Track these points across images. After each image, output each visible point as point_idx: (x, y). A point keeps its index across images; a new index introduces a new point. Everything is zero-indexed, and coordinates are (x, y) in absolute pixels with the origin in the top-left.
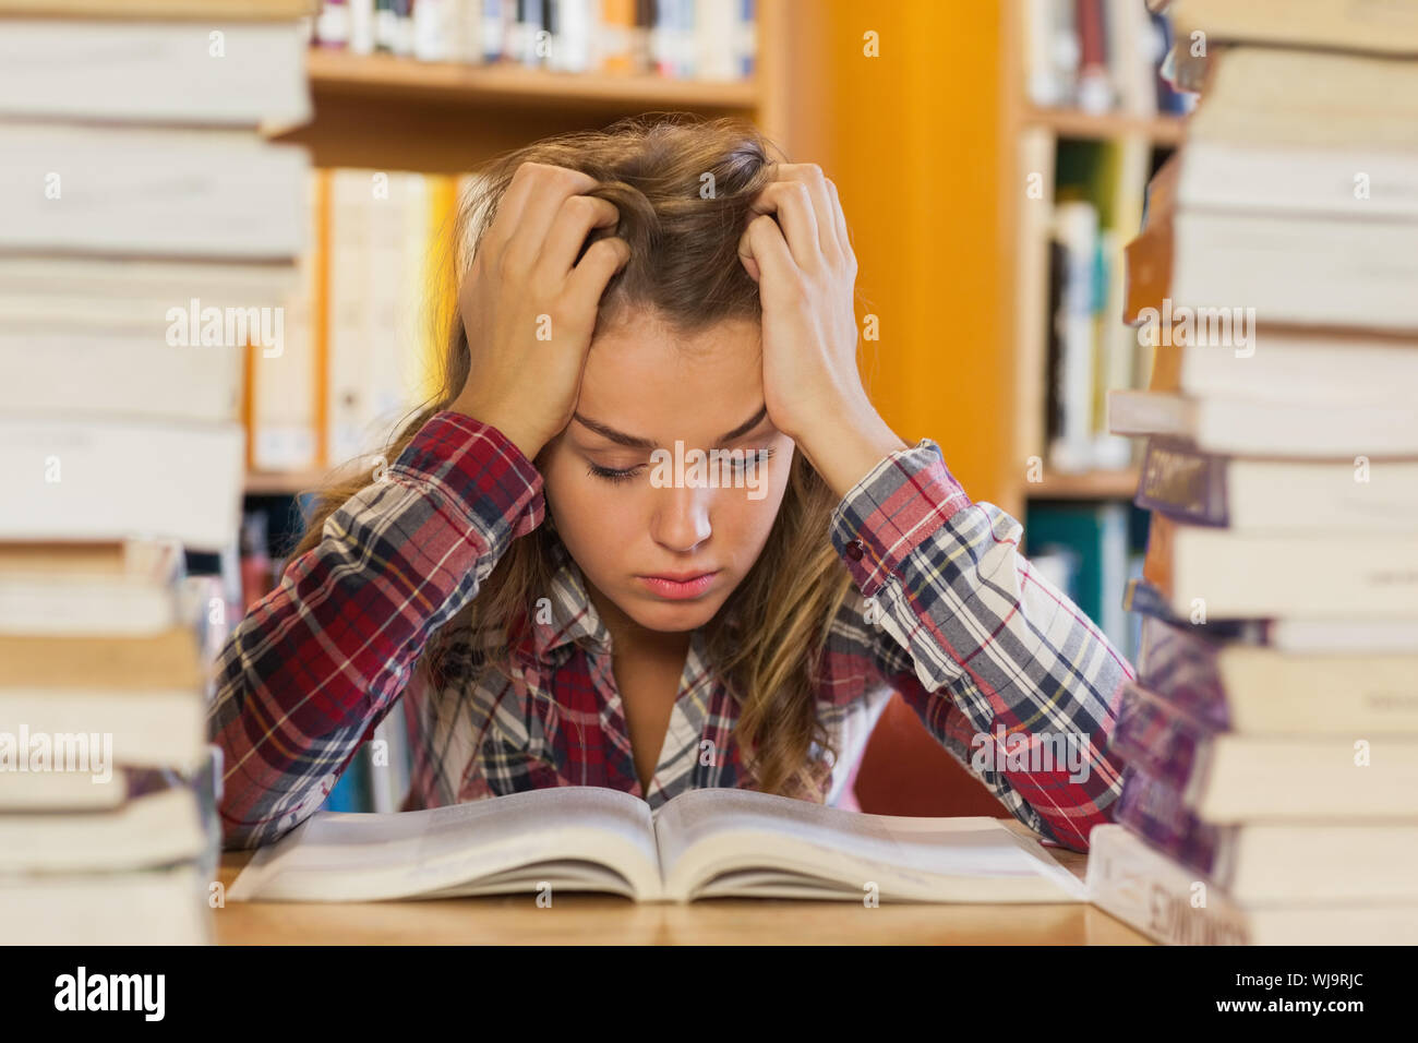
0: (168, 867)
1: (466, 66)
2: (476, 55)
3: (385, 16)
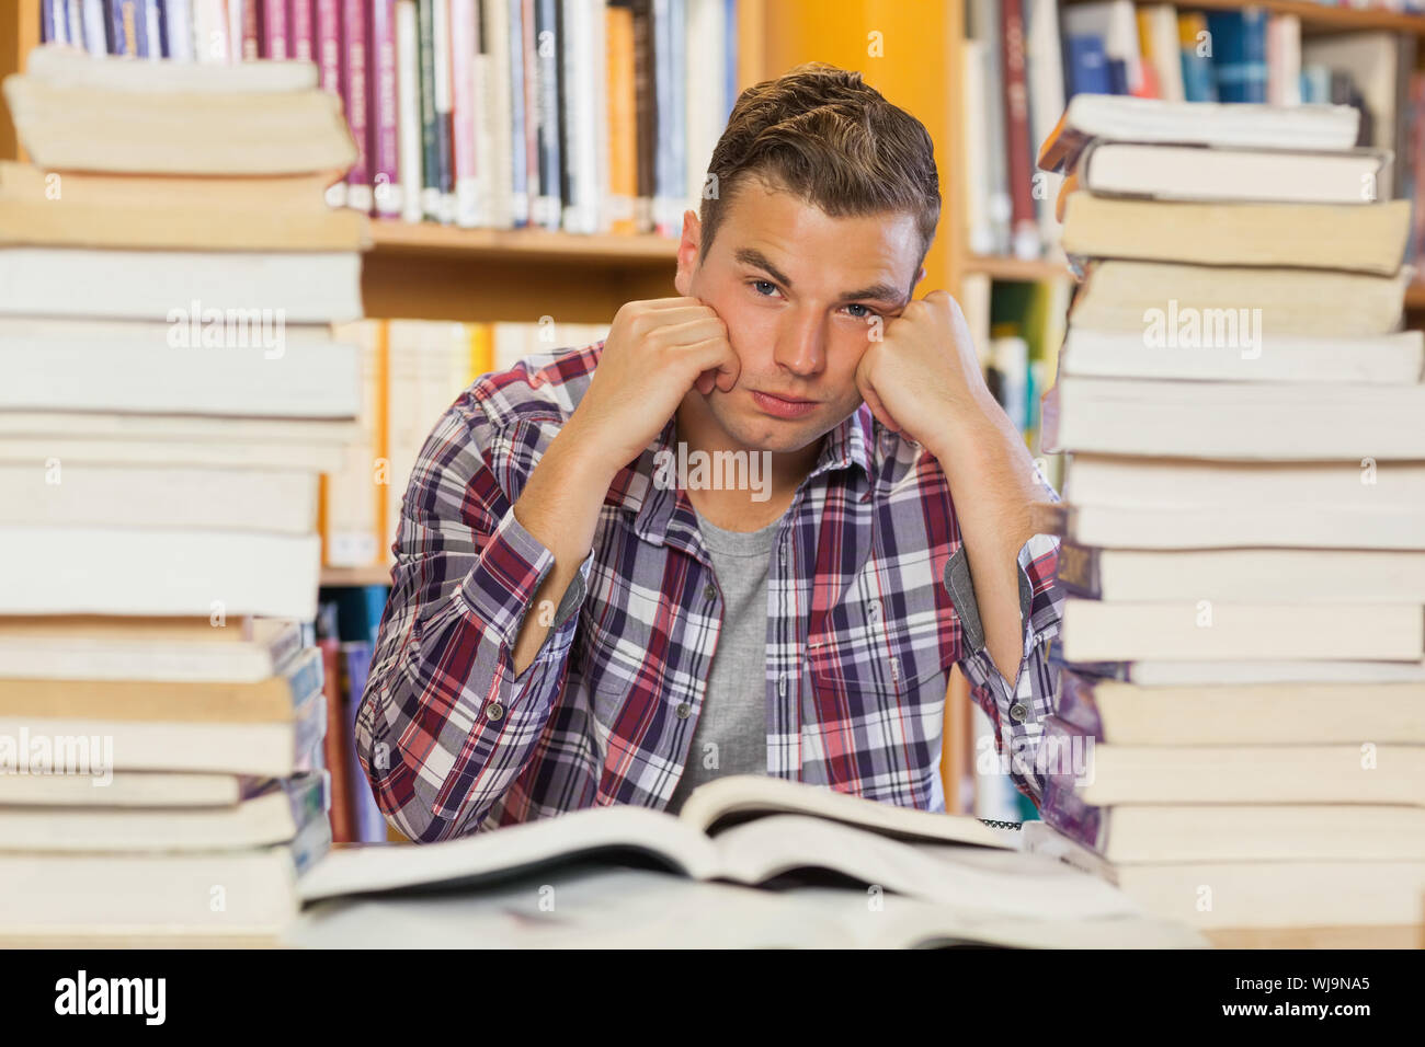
0: (270, 847)
1: (498, 231)
2: (506, 222)
3: (432, 193)
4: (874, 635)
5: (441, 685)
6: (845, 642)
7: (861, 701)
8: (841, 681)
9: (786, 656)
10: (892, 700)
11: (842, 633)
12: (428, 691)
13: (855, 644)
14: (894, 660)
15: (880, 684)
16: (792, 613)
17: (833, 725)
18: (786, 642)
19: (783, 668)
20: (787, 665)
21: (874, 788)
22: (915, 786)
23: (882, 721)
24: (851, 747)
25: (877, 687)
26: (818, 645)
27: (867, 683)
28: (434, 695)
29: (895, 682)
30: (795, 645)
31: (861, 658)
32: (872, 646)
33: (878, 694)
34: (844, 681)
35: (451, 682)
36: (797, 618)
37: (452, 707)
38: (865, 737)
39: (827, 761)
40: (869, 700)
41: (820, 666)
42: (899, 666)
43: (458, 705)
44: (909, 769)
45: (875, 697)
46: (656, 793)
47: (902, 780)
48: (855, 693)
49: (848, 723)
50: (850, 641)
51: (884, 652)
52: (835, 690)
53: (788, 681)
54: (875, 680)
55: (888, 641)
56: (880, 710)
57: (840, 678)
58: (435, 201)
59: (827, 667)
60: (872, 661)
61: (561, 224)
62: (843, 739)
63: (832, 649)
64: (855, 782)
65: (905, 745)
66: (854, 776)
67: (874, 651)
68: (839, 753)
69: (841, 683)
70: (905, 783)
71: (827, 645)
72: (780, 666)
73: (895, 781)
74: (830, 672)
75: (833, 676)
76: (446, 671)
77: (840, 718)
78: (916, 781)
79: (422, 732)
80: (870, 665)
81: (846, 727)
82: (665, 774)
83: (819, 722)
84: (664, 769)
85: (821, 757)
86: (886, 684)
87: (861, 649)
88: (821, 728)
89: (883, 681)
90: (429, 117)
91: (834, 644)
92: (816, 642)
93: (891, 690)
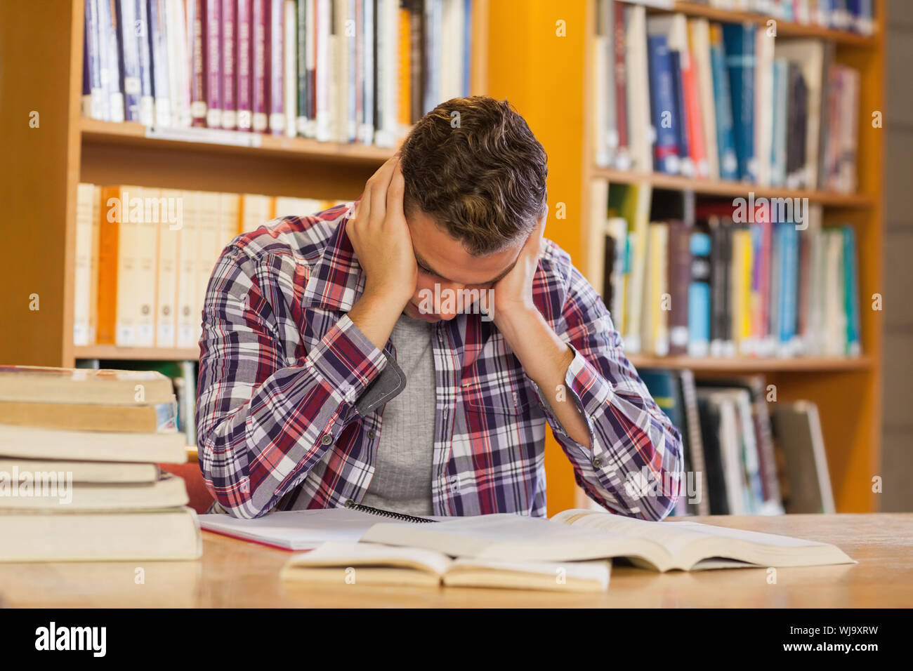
1: (339, 144)
2: (344, 139)
3: (303, 119)
4: (502, 378)
5: (296, 420)
6: (485, 383)
7: (494, 419)
8: (482, 407)
9: (449, 395)
10: (512, 418)
11: (483, 377)
12: (288, 423)
13: (491, 384)
14: (514, 394)
15: (506, 408)
16: (451, 368)
17: (477, 434)
18: (448, 386)
19: (447, 402)
20: (449, 400)
21: (501, 472)
22: (526, 469)
23: (507, 432)
24: (489, 449)
25: (504, 410)
26: (468, 385)
27: (498, 408)
28: (291, 426)
29: (515, 407)
30: (454, 388)
31: (495, 392)
32: (501, 385)
33: (505, 415)
34: (484, 407)
35: (304, 420)
36: (455, 371)
37: (301, 434)
38: (497, 441)
39: (473, 456)
40: (499, 418)
41: (469, 398)
42: (517, 397)
43: (305, 434)
44: (522, 459)
45: (502, 417)
46: (359, 485)
47: (517, 467)
48: (491, 413)
49: (486, 433)
50: (487, 382)
51: (508, 389)
52: (479, 413)
53: (449, 410)
54: (503, 407)
55: (510, 382)
56: (506, 425)
57: (482, 405)
58: (305, 125)
59: (474, 398)
60: (501, 394)
61: (374, 141)
62: (484, 444)
63: (477, 387)
64: (490, 469)
65: (520, 445)
66: (489, 465)
67: (502, 388)
68: (481, 452)
69: (483, 408)
70: (519, 468)
71: (473, 385)
72: (445, 401)
73: (514, 467)
74: (476, 401)
75: (478, 404)
76: (301, 412)
77: (481, 430)
78: (527, 467)
79: (277, 449)
80: (500, 397)
81: (485, 435)
82: (364, 472)
83: (469, 432)
84: (363, 470)
85: (469, 454)
86: (510, 409)
87: (494, 387)
88: (469, 436)
89: (508, 407)
90: (302, 73)
91: (478, 384)
92: (467, 383)
93: (513, 412)
